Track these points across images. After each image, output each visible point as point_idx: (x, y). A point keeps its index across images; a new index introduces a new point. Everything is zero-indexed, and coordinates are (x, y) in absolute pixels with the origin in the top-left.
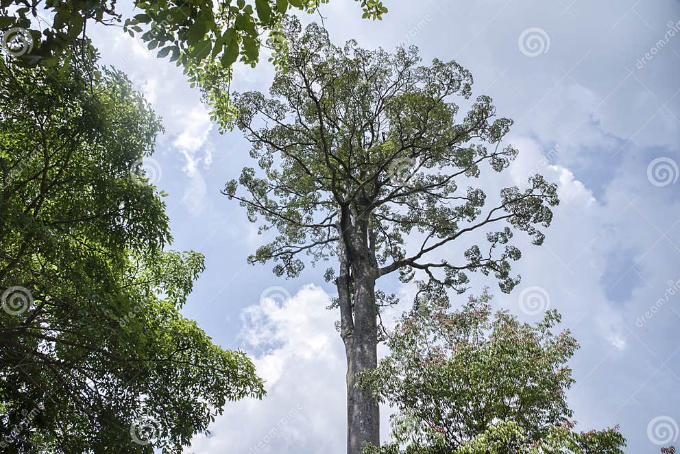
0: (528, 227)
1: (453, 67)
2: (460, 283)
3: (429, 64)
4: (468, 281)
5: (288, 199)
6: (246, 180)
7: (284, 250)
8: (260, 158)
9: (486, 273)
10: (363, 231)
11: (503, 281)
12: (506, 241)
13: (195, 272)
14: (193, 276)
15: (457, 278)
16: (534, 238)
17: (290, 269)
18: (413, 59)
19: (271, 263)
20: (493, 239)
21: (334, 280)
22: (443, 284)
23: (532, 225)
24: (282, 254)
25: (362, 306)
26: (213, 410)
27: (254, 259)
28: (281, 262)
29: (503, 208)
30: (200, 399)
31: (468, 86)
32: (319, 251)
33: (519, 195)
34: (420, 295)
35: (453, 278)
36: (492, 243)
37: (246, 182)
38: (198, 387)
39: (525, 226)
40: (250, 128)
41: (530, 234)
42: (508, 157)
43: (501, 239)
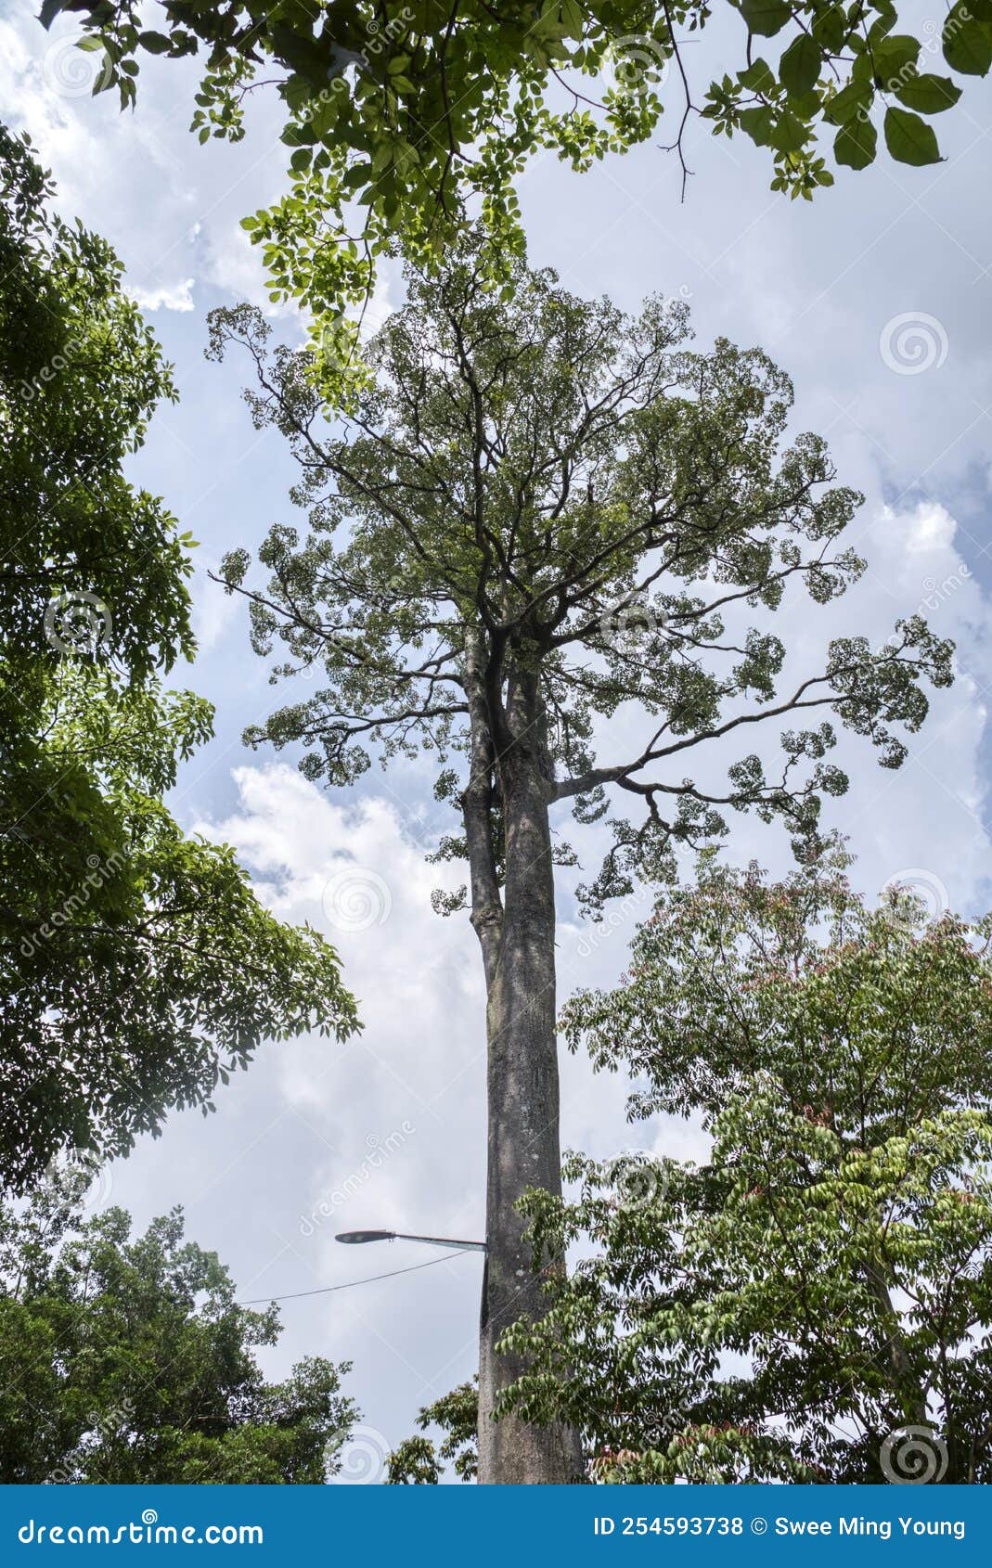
0: (873, 726)
1: (756, 362)
2: (707, 834)
3: (707, 349)
4: (727, 831)
5: (345, 612)
6: (272, 553)
7: (331, 722)
8: (312, 507)
9: (767, 818)
10: (526, 696)
11: (801, 837)
12: (820, 752)
13: (187, 742)
14: (178, 752)
15: (701, 822)
16: (884, 752)
17: (338, 767)
18: (676, 333)
19: (298, 749)
20: (794, 747)
21: (453, 798)
22: (670, 832)
23: (882, 723)
24: (324, 730)
25: (524, 859)
26: (225, 1057)
27: (258, 737)
28: (318, 749)
29: (828, 682)
30: (197, 1031)
31: (780, 409)
32: (400, 734)
33: (866, 656)
34: (620, 852)
35: (692, 822)
36: (791, 755)
37: (274, 558)
38: (195, 1002)
39: (866, 725)
40: (306, 434)
41: (876, 743)
42: (845, 574)
43: (810, 747)
